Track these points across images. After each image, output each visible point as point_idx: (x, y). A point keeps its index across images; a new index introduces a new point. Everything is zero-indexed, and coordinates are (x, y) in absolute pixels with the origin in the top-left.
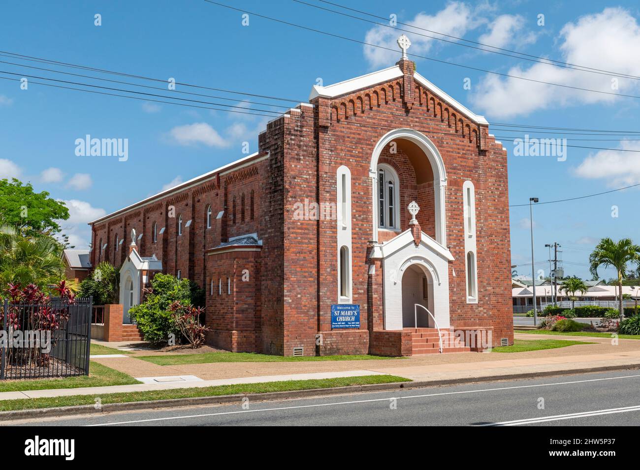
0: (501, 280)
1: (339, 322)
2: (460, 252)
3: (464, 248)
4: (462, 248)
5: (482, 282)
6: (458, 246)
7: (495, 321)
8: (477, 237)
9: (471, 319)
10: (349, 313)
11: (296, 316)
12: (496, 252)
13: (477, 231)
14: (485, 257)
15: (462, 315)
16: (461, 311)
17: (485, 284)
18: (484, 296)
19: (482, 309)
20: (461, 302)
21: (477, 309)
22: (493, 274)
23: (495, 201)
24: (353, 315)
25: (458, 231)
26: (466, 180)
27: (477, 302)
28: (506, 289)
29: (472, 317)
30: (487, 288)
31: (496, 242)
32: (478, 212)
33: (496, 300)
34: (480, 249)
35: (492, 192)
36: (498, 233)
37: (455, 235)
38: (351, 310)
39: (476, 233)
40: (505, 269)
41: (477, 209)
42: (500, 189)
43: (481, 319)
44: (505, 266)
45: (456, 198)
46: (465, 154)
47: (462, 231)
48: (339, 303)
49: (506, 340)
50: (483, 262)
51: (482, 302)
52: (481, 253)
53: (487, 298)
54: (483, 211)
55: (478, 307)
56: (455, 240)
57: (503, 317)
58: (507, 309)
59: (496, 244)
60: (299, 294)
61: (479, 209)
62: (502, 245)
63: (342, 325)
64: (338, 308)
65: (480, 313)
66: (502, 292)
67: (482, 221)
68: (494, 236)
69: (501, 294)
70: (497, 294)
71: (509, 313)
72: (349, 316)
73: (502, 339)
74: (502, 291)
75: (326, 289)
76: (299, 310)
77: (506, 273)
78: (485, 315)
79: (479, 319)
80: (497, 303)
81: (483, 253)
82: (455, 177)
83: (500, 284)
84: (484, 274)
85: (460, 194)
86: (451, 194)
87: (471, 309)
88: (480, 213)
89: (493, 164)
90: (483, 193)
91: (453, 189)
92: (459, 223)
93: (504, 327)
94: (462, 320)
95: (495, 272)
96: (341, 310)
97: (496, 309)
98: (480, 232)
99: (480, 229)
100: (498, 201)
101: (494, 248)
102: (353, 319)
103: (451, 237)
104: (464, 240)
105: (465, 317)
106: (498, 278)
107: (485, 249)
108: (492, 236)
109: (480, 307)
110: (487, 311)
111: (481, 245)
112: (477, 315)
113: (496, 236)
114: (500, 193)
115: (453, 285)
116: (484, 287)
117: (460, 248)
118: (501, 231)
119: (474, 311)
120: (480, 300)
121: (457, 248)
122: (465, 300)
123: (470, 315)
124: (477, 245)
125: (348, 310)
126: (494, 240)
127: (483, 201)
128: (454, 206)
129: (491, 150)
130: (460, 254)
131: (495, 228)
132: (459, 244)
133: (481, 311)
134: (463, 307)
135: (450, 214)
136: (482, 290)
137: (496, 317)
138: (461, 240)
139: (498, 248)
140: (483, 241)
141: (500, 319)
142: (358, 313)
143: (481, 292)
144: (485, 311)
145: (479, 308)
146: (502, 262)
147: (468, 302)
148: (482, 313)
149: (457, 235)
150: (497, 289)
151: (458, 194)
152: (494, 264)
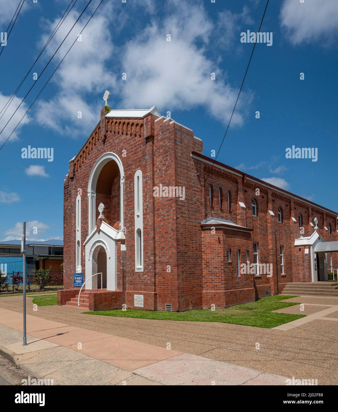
0: (167, 249)
1: (76, 283)
2: (132, 231)
3: (134, 227)
4: (133, 227)
5: (147, 253)
6: (130, 226)
7: (160, 287)
8: (144, 215)
9: (138, 285)
10: (80, 278)
11: (66, 279)
12: (163, 224)
13: (143, 210)
14: (150, 231)
15: (132, 281)
16: (132, 278)
17: (149, 254)
18: (148, 265)
19: (146, 276)
20: (132, 271)
21: (143, 276)
22: (160, 245)
23: (162, 177)
24: (81, 280)
25: (131, 214)
26: (136, 171)
27: (142, 271)
28: (171, 257)
29: (139, 283)
30: (151, 258)
31: (162, 215)
32: (144, 194)
33: (161, 268)
34: (146, 225)
35: (160, 170)
36: (164, 206)
37: (129, 219)
38: (80, 276)
39: (143, 212)
40: (170, 238)
41: (144, 191)
42: (167, 163)
43: (146, 285)
44: (170, 236)
45: (130, 189)
46: (136, 149)
47: (133, 214)
48: (76, 273)
49: (170, 306)
50: (148, 235)
51: (147, 270)
52: (147, 228)
53: (150, 267)
54: (149, 191)
55: (144, 274)
56: (129, 222)
57: (168, 284)
58: (171, 277)
59: (162, 217)
60: (67, 268)
61: (146, 190)
62: (168, 216)
63: (77, 285)
64: (76, 275)
65: (145, 280)
66: (167, 261)
67: (148, 200)
68: (160, 210)
69: (166, 263)
70: (163, 263)
71: (173, 280)
72: (79, 280)
73: (166, 304)
74: (167, 259)
75: (72, 265)
76: (68, 277)
77: (171, 242)
78: (149, 282)
79: (144, 285)
80: (163, 270)
81: (148, 227)
82: (130, 172)
83: (165, 253)
84: (148, 246)
85: (133, 184)
86: (127, 187)
87: (138, 276)
88: (146, 194)
89: (161, 144)
90: (149, 175)
91: (128, 183)
92: (131, 208)
93: (169, 293)
94: (132, 285)
95: (161, 243)
96: (77, 277)
97: (162, 276)
98: (146, 210)
99: (146, 207)
100: (165, 175)
101: (161, 221)
102: (81, 281)
103: (127, 221)
104: (134, 220)
105: (133, 283)
106: (164, 248)
107: (150, 224)
108: (159, 210)
109: (145, 274)
110: (150, 278)
111: (146, 221)
112: (142, 282)
113: (162, 209)
114: (167, 167)
115: (121, 258)
116: (149, 257)
117: (132, 228)
118: (167, 203)
119: (141, 278)
120: (145, 268)
121: (130, 228)
122: (135, 269)
123: (138, 281)
124: (143, 222)
125: (79, 277)
126: (161, 213)
127: (149, 182)
128: (128, 196)
129: (159, 132)
130: (132, 232)
131: (162, 202)
132: (132, 224)
133: (146, 278)
134: (133, 274)
135: (126, 203)
136: (147, 260)
137: (162, 284)
138: (133, 221)
139: (164, 220)
140: (148, 217)
141: (165, 286)
142: (82, 278)
143: (146, 261)
144: (149, 278)
145: (144, 276)
146: (168, 232)
147: (136, 271)
148: (147, 280)
149: (130, 218)
150: (163, 258)
151: (131, 185)
152: (161, 235)
